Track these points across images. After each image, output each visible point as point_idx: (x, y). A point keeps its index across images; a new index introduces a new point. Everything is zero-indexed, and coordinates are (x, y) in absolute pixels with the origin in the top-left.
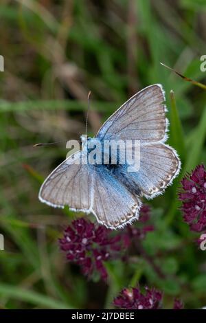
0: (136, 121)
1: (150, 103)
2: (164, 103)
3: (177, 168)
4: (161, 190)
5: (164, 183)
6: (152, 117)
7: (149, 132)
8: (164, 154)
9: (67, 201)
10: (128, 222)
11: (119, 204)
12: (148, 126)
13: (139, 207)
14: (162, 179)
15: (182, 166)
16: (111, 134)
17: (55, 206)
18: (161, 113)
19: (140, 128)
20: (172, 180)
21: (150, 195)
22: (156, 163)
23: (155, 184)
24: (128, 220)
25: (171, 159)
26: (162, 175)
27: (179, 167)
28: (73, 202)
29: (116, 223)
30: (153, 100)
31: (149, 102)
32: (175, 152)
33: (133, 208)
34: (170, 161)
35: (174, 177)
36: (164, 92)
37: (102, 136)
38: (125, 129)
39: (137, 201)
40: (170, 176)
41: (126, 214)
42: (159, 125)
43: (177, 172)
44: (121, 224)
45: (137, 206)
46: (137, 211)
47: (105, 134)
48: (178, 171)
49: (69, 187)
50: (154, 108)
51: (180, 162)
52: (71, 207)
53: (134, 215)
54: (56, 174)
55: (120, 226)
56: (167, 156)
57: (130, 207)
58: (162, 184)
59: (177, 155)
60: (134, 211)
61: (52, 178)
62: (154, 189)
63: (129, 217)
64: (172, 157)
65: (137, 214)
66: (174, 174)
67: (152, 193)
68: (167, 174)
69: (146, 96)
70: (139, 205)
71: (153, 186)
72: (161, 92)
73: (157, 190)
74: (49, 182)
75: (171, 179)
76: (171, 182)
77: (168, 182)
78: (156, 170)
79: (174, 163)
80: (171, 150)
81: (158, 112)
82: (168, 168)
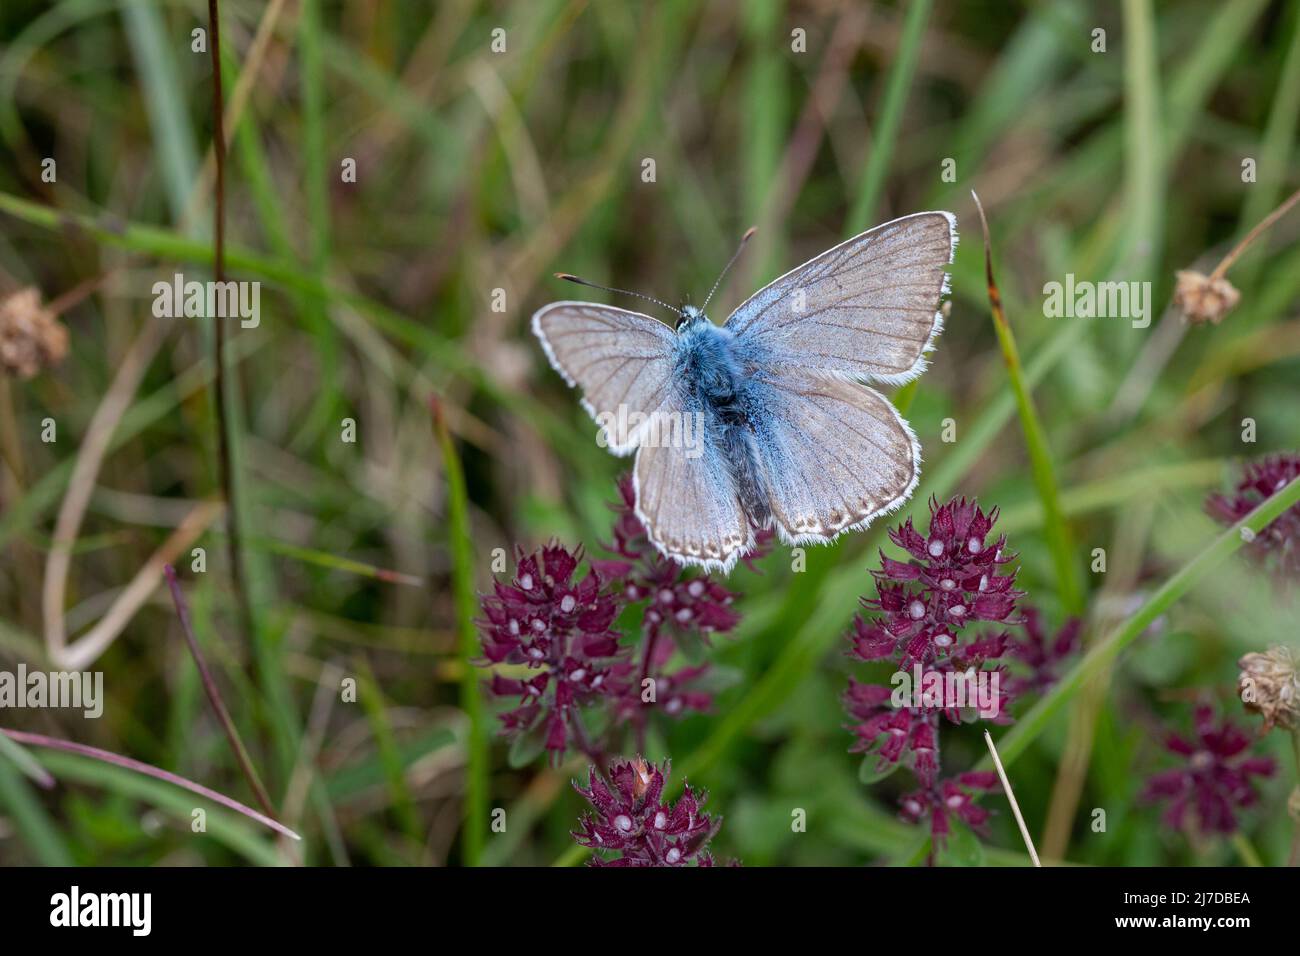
0: (851, 303)
1: (907, 261)
2: (947, 268)
3: (901, 492)
4: (829, 533)
5: (847, 518)
6: (901, 301)
7: (876, 340)
8: (884, 441)
9: (587, 383)
10: (702, 562)
11: (699, 509)
12: (880, 324)
13: (743, 549)
14: (846, 505)
15: (915, 491)
16: (767, 325)
17: (556, 366)
18: (926, 295)
19: (856, 323)
20: (871, 517)
21: (793, 533)
22: (849, 458)
23: (820, 513)
24: (704, 556)
25: (898, 461)
26: (851, 493)
27: (908, 492)
28: (600, 396)
29: (675, 544)
30: (918, 254)
31: (904, 258)
32: (916, 447)
33: (728, 540)
34: (890, 467)
35: (882, 512)
36: (954, 240)
37: (738, 327)
38: (814, 318)
39: (745, 531)
40: (871, 506)
41: (706, 542)
42: (911, 327)
43: (895, 503)
44: (684, 554)
45: (738, 543)
46: (734, 555)
47: (751, 322)
48: (901, 499)
49: (609, 364)
50: (915, 276)
51: (916, 479)
52: (589, 400)
53: (723, 558)
54: (597, 314)
55: (679, 558)
56: (890, 450)
57: (724, 535)
58: (838, 519)
59: (917, 457)
60: (727, 549)
61: (586, 311)
62: (811, 523)
63: (709, 552)
64: (899, 457)
65: (729, 560)
66: (883, 504)
67: (801, 529)
68: (866, 497)
69: (902, 239)
70: (744, 543)
71: (811, 514)
72: (947, 236)
73: (818, 528)
74: (573, 312)
75: (869, 515)
76: (866, 522)
77: (858, 518)
78: (842, 475)
79: (900, 476)
80: (908, 440)
81: (923, 289)
82: (877, 481)
